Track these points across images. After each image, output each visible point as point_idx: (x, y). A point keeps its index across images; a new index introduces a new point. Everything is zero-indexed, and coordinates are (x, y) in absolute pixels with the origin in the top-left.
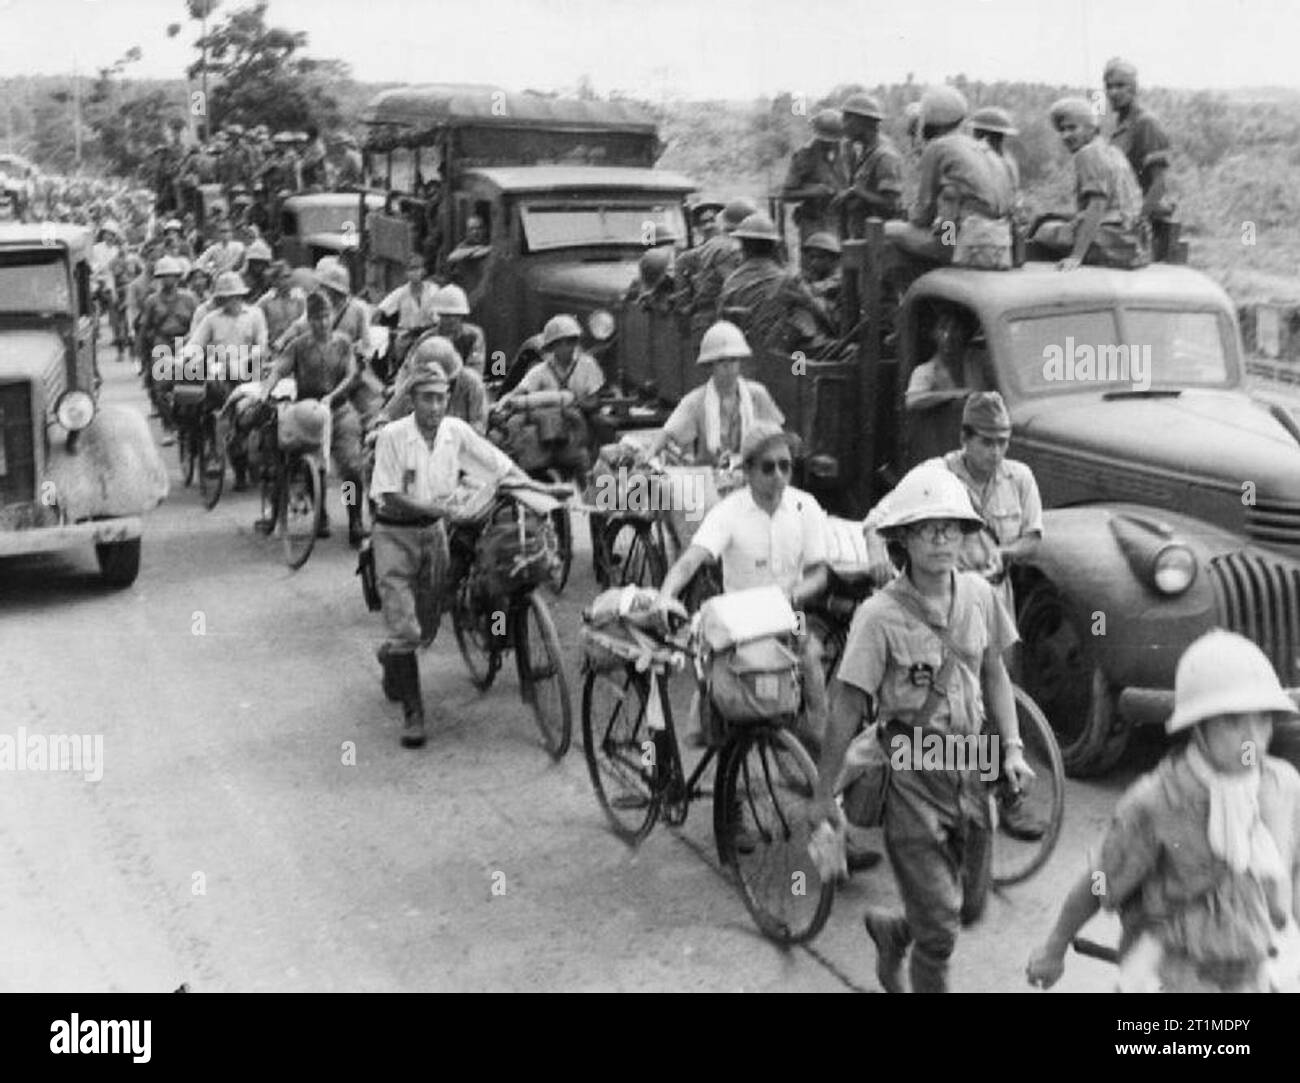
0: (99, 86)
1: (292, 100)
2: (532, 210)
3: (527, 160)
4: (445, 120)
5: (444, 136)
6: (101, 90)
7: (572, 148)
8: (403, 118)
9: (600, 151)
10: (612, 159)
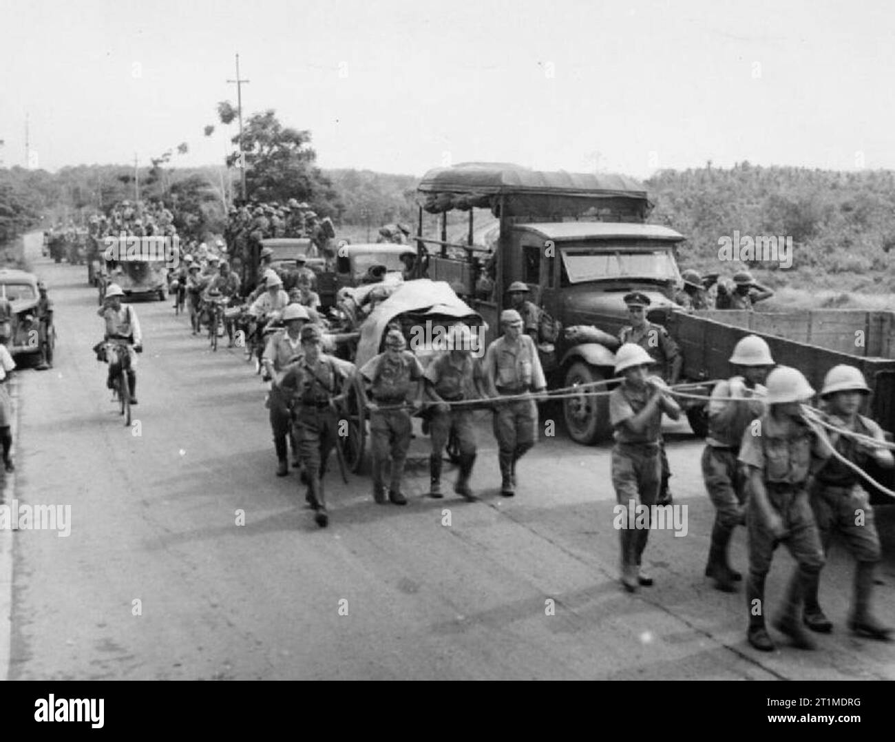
0: (152, 172)
1: (301, 181)
2: (570, 254)
3: (556, 218)
4: (499, 188)
5: (497, 200)
6: (154, 175)
7: (587, 209)
8: (459, 188)
9: (605, 211)
10: (617, 218)
